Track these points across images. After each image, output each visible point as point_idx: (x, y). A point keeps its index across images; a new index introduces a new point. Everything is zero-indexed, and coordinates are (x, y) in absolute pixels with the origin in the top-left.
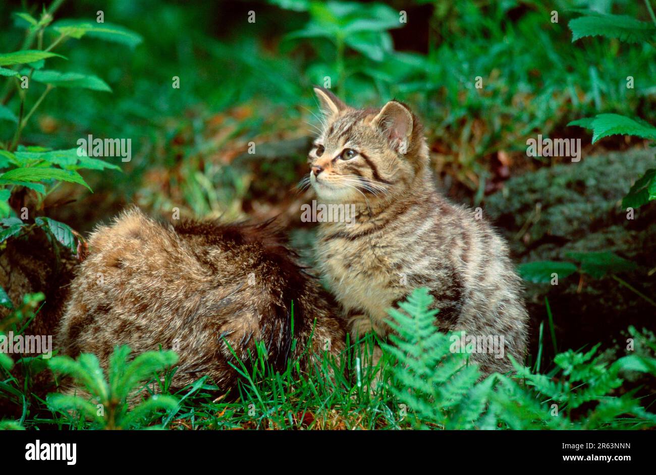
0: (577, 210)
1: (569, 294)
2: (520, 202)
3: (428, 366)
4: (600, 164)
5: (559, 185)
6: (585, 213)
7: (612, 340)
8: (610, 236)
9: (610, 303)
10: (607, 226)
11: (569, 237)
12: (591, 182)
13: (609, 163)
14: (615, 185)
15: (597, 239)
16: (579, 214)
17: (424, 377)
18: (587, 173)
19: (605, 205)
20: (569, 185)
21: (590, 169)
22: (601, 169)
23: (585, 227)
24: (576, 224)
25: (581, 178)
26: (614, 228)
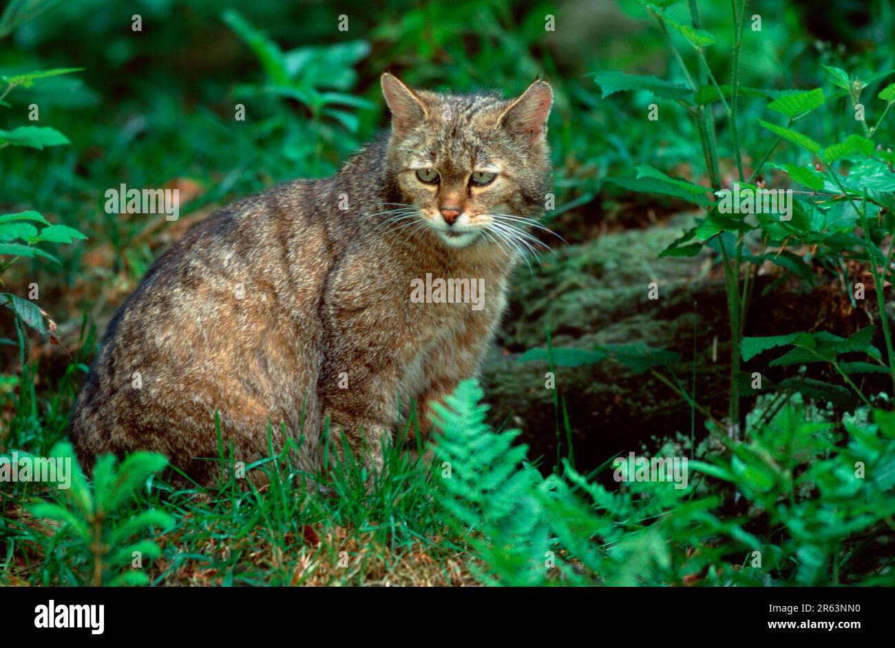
0: (596, 296)
1: (592, 394)
2: (529, 287)
3: (475, 470)
4: (619, 244)
5: (573, 268)
6: (604, 299)
7: (641, 446)
8: (635, 326)
9: (639, 404)
10: (632, 315)
11: (588, 328)
12: (611, 265)
13: (630, 243)
14: (639, 269)
15: (620, 330)
16: (598, 301)
17: (471, 483)
18: (604, 254)
19: (628, 291)
20: (585, 269)
21: (608, 250)
22: (620, 249)
23: (606, 316)
24: (595, 313)
25: (599, 260)
26: (639, 317)
